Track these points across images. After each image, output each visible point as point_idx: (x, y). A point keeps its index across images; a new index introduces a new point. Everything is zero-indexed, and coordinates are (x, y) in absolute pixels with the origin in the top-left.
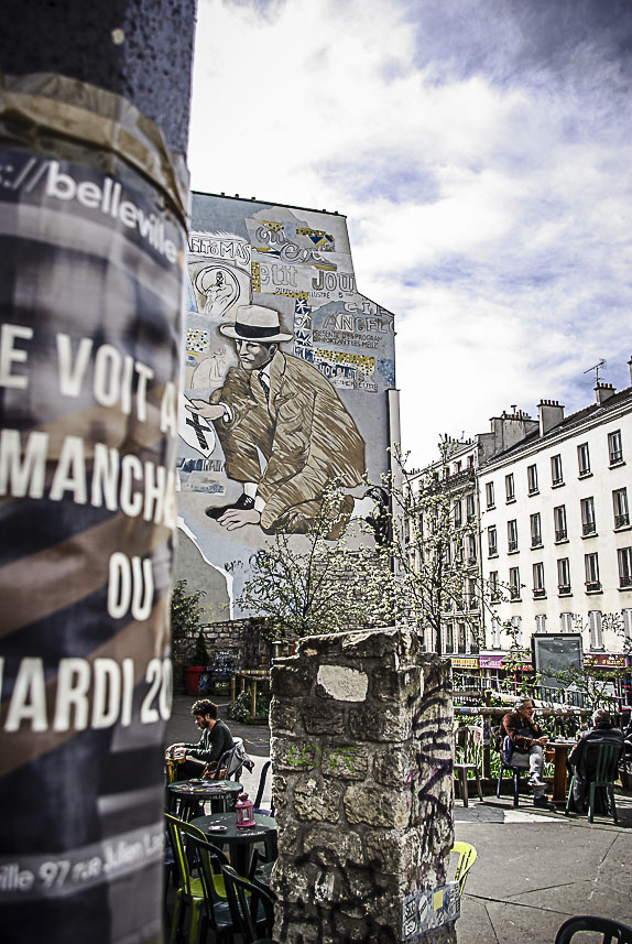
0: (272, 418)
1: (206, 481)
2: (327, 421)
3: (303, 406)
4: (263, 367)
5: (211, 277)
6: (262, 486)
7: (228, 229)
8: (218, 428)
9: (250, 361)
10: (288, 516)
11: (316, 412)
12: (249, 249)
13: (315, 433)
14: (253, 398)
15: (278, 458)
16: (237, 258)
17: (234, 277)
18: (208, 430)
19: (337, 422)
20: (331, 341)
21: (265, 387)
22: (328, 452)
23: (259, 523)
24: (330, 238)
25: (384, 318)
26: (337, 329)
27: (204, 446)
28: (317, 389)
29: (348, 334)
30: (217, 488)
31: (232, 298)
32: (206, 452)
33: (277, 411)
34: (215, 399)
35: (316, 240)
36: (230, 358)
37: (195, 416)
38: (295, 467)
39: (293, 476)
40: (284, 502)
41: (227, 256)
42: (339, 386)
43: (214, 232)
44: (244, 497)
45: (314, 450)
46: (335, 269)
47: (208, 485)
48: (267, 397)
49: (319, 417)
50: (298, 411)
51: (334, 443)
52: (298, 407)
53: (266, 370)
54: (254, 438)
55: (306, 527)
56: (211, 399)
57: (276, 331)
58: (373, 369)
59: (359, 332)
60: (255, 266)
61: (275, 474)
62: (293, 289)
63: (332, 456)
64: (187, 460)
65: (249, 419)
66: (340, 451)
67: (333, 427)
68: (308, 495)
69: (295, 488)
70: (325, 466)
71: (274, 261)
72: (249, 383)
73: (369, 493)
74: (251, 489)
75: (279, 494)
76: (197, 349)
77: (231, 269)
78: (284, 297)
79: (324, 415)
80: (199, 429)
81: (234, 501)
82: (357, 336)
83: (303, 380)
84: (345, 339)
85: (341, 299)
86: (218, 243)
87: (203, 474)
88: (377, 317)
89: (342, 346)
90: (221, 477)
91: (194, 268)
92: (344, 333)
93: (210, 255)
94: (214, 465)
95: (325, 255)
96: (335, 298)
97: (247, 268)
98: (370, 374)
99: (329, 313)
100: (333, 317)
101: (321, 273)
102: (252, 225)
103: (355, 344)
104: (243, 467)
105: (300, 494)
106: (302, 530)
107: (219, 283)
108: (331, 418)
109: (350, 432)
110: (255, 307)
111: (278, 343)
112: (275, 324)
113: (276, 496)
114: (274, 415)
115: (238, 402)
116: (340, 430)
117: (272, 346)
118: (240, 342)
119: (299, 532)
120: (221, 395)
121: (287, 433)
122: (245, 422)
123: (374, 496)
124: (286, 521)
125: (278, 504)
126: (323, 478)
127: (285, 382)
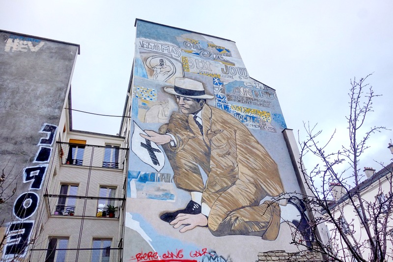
0: (207, 146)
1: (158, 190)
2: (246, 149)
3: (228, 139)
5: (156, 61)
6: (206, 194)
7: (166, 40)
8: (166, 150)
9: (187, 109)
10: (231, 219)
11: (237, 142)
12: (180, 50)
13: (240, 157)
14: (191, 131)
15: (215, 173)
16: (172, 53)
17: (172, 64)
18: (158, 151)
19: (254, 150)
20: (239, 101)
21: (199, 125)
22: (253, 170)
23: (207, 226)
24: (228, 51)
25: (270, 91)
26: (242, 94)
27: (156, 162)
28: (236, 128)
29: (250, 98)
30: (168, 196)
31: (171, 73)
32: (157, 167)
33: (210, 141)
34: (163, 130)
35: (220, 50)
37: (148, 141)
38: (229, 180)
39: (228, 187)
40: (225, 207)
41: (166, 52)
42: (250, 127)
43: (157, 40)
44: (192, 203)
45: (241, 168)
46: (233, 64)
47: (160, 193)
48: (202, 131)
49: (240, 146)
50: (225, 142)
51: (254, 163)
52: (224, 139)
53: (199, 114)
54: (195, 158)
55: (246, 228)
56: (160, 130)
57: (203, 93)
58: (270, 118)
59: (256, 98)
60: (184, 59)
61: (215, 185)
62: (210, 72)
63: (256, 173)
64: (142, 173)
65: (190, 145)
66: (261, 170)
67: (251, 153)
68: (244, 202)
69: (232, 196)
70: (252, 180)
71: (196, 57)
72: (187, 122)
73: (289, 201)
74: (197, 197)
75: (220, 201)
76: (148, 99)
77: (169, 58)
78: (205, 76)
79: (244, 145)
80: (151, 151)
81: (183, 206)
82: (255, 100)
83: (224, 122)
84: (248, 101)
85: (241, 80)
86: (160, 46)
87: (156, 184)
88: (265, 91)
89: (247, 104)
90: (171, 187)
91: (145, 55)
92: (247, 98)
93: (154, 50)
94: (164, 177)
95: (226, 58)
96: (237, 79)
97: (179, 59)
98: (269, 122)
99: (235, 86)
100: (238, 88)
101: (226, 66)
102: (180, 40)
103: (255, 104)
104: (189, 179)
105: (237, 201)
106: (244, 232)
107: (162, 65)
108: (249, 147)
109: (265, 157)
110: (186, 79)
111: (205, 100)
112: (201, 89)
113: (218, 203)
114: (208, 143)
115: (180, 134)
116: (257, 155)
117: (201, 101)
118: (179, 97)
119: (242, 233)
120: (168, 129)
121: (219, 156)
122: (187, 147)
123: (293, 204)
124: (230, 224)
125: (221, 209)
126: (253, 188)
127: (213, 123)
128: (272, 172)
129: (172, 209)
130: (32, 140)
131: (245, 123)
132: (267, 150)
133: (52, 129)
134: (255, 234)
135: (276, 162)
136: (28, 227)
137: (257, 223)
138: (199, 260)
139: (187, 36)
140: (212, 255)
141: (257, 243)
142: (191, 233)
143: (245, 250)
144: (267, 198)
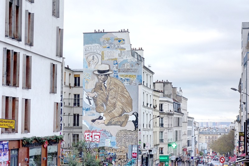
0: (107, 95)
1: (91, 113)
2: (122, 95)
3: (116, 91)
6: (105, 114)
7: (95, 43)
8: (94, 99)
9: (102, 80)
11: (119, 93)
12: (101, 48)
13: (119, 99)
14: (102, 90)
15: (109, 106)
16: (98, 51)
17: (97, 57)
18: (91, 100)
19: (125, 95)
20: (123, 72)
21: (106, 87)
22: (122, 103)
23: (104, 123)
24: (124, 40)
26: (125, 68)
27: (90, 104)
28: (119, 86)
29: (128, 69)
30: (94, 115)
31: (96, 63)
32: (91, 106)
33: (109, 93)
34: (93, 91)
35: (120, 41)
36: (96, 80)
37: (88, 96)
38: (113, 108)
39: (113, 111)
40: (110, 117)
41: (95, 51)
43: (92, 44)
44: (100, 116)
46: (125, 49)
48: (106, 90)
49: (120, 94)
50: (114, 93)
51: (124, 100)
52: (114, 92)
53: (106, 82)
54: (103, 101)
55: (116, 123)
56: (92, 91)
57: (108, 71)
58: (135, 78)
59: (131, 68)
60: (103, 53)
61: (108, 110)
62: (113, 58)
63: (123, 105)
64: (87, 108)
65: (102, 96)
66: (125, 103)
67: (123, 96)
69: (113, 113)
70: (121, 107)
71: (108, 50)
72: (101, 86)
73: (133, 114)
74: (102, 114)
75: (109, 115)
77: (96, 54)
78: (111, 61)
79: (121, 93)
80: (89, 100)
81: (98, 118)
82: (131, 69)
83: (116, 84)
84: (128, 70)
85: (127, 59)
86: (93, 47)
87: (90, 111)
88: (137, 63)
89: (127, 73)
90: (94, 112)
91: (87, 56)
92: (127, 69)
93: (91, 51)
94: (93, 109)
95: (122, 46)
96: (125, 58)
97: (101, 53)
98: (135, 80)
99: (123, 63)
100: (124, 64)
101: (121, 52)
102: (102, 40)
103: (130, 72)
104: (100, 109)
105: (115, 115)
106: (115, 124)
107: (93, 59)
108: (123, 94)
109: (128, 97)
110: (103, 65)
111: (109, 74)
112: (108, 69)
113: (108, 116)
114: (108, 94)
115: (98, 92)
116: (126, 97)
117: (107, 75)
118: (99, 75)
121: (111, 99)
122: (100, 97)
123: (134, 115)
124: (111, 122)
125: (109, 118)
126: (121, 110)
127: (111, 85)
128: (130, 103)
129: (95, 119)
131: (123, 83)
132: (130, 94)
134: (118, 125)
135: (132, 99)
136: (61, 124)
137: (120, 122)
138: (101, 132)
139: (105, 36)
140: (105, 131)
141: (118, 128)
142: (99, 126)
143: (114, 130)
144: (125, 113)
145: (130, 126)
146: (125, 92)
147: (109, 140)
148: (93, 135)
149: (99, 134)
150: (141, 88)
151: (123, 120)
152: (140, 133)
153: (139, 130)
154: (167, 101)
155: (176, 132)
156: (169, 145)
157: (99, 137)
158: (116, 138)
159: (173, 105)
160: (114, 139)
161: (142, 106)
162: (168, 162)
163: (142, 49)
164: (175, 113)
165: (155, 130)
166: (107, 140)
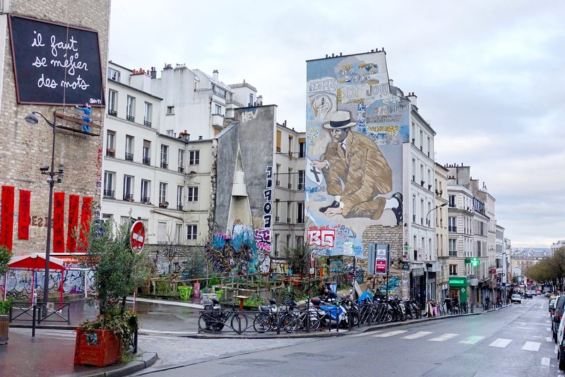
0: (347, 165)
1: (319, 196)
2: (373, 163)
3: (362, 157)
4: (343, 141)
6: (343, 197)
7: (326, 75)
8: (324, 172)
9: (337, 139)
10: (355, 209)
11: (367, 159)
12: (336, 83)
13: (367, 169)
14: (339, 156)
15: (350, 183)
16: (331, 89)
17: (330, 100)
19: (378, 162)
20: (375, 121)
21: (344, 150)
22: (374, 178)
23: (342, 214)
24: (375, 66)
25: (403, 104)
26: (379, 114)
27: (318, 180)
28: (368, 147)
29: (384, 116)
30: (323, 199)
31: (328, 110)
32: (319, 183)
33: (349, 161)
34: (322, 159)
35: (368, 69)
36: (328, 138)
37: (314, 168)
38: (358, 186)
39: (356, 191)
40: (353, 203)
41: (326, 89)
42: (379, 144)
43: (320, 78)
44: (335, 202)
45: (367, 177)
46: (378, 82)
47: (320, 198)
48: (345, 154)
49: (369, 161)
50: (359, 160)
51: (376, 172)
52: (359, 157)
53: (344, 142)
54: (339, 174)
55: (362, 214)
56: (320, 159)
57: (348, 121)
58: (397, 132)
59: (390, 114)
60: (339, 92)
61: (349, 190)
62: (357, 98)
63: (375, 180)
64: (312, 188)
65: (337, 166)
66: (379, 177)
67: (376, 165)
68: (363, 199)
69: (358, 196)
70: (372, 185)
71: (348, 86)
72: (336, 149)
73: (394, 196)
74: (338, 198)
75: (350, 200)
76: (314, 137)
78: (353, 104)
79: (371, 160)
80: (316, 174)
81: (330, 204)
82: (389, 116)
83: (361, 144)
84: (383, 119)
85: (382, 98)
86: (322, 84)
87: (318, 193)
88: (399, 104)
89: (381, 123)
90: (325, 194)
91: (312, 98)
92: (382, 116)
93: (319, 90)
95: (373, 76)
96: (378, 98)
97: (335, 93)
98: (395, 135)
99: (374, 107)
100: (377, 109)
101: (371, 87)
102: (337, 70)
103: (388, 121)
104: (334, 188)
105: (360, 199)
106: (361, 216)
107: (323, 103)
108: (375, 160)
109: (385, 167)
110: (339, 112)
111: (350, 128)
112: (348, 118)
114: (348, 163)
115: (331, 159)
116: (380, 167)
117: (347, 130)
118: (333, 130)
119: (359, 216)
120: (326, 156)
121: (354, 171)
122: (335, 168)
123: (396, 198)
124: (354, 212)
125: (350, 204)
126: (371, 190)
127: (353, 147)
128: (387, 177)
129: (325, 206)
130: (264, 176)
131: (375, 142)
133: (270, 169)
134: (367, 217)
136: (270, 217)
137: (370, 211)
138: (336, 229)
139: (343, 62)
140: (343, 228)
141: (368, 222)
142: (333, 217)
143: (359, 225)
144: (379, 195)
145: (388, 219)
146: (379, 158)
147: (351, 243)
148: (323, 236)
149: (332, 233)
150: (407, 148)
151: (376, 207)
152: (407, 230)
153: (405, 225)
154: (462, 192)
155: (479, 242)
156: (467, 261)
157: (334, 238)
158: (362, 240)
159: (472, 200)
160: (359, 241)
161: (410, 182)
162: (465, 288)
163: (413, 95)
164: (476, 213)
165: (439, 231)
166: (347, 243)
